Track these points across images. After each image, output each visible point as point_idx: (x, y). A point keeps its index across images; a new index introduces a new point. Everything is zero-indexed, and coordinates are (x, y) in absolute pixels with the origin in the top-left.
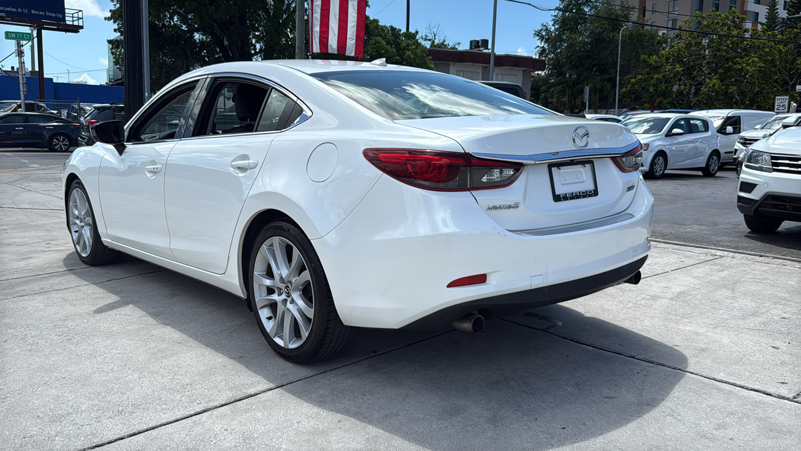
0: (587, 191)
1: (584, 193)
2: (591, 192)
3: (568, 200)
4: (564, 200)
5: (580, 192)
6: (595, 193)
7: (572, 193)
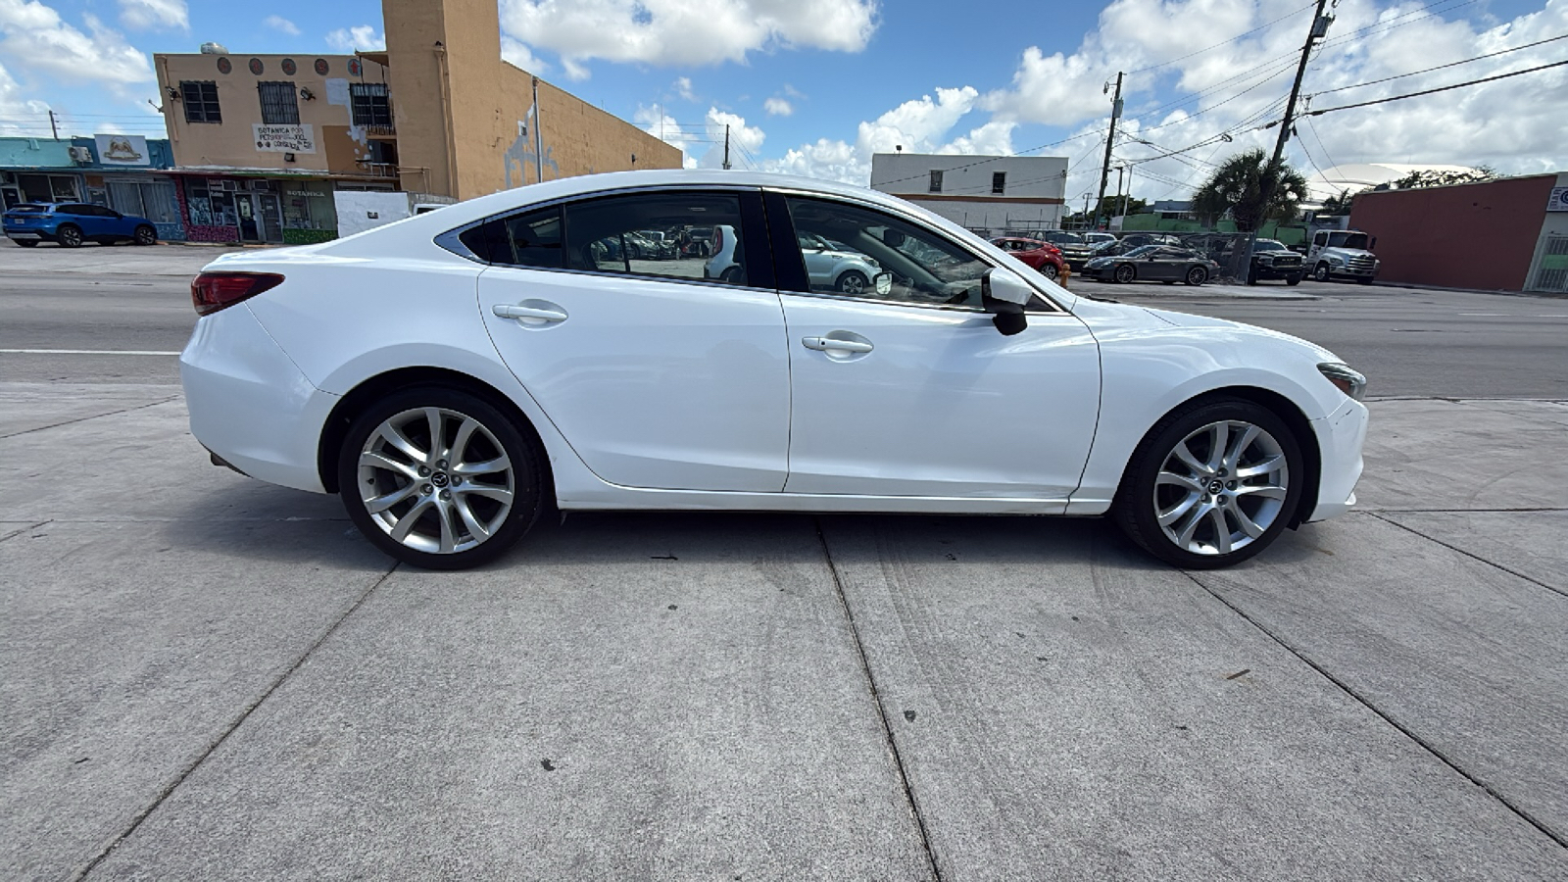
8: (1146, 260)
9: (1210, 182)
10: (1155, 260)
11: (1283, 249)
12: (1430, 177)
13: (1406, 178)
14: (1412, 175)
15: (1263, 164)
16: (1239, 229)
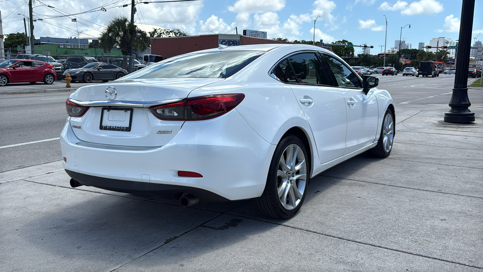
0: (121, 127)
1: (119, 128)
2: (124, 128)
3: (107, 130)
4: (104, 130)
5: (116, 127)
6: (128, 129)
7: (111, 127)
8: (97, 70)
9: (106, 31)
10: (101, 70)
11: (139, 63)
12: (161, 31)
13: (153, 31)
14: (154, 30)
15: (127, 23)
16: (123, 54)
